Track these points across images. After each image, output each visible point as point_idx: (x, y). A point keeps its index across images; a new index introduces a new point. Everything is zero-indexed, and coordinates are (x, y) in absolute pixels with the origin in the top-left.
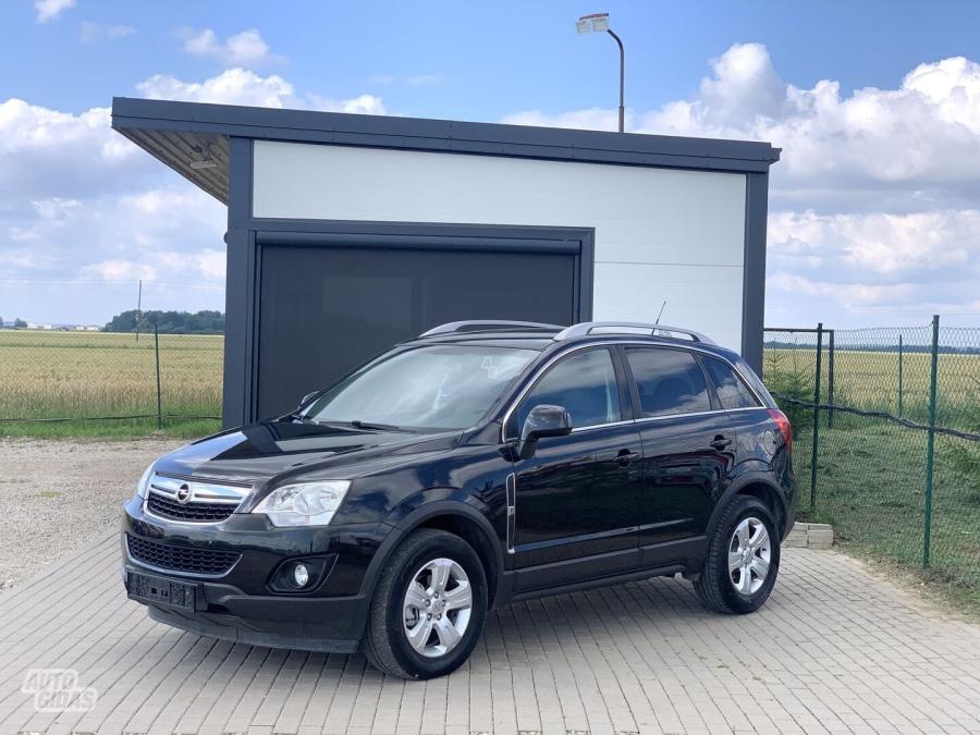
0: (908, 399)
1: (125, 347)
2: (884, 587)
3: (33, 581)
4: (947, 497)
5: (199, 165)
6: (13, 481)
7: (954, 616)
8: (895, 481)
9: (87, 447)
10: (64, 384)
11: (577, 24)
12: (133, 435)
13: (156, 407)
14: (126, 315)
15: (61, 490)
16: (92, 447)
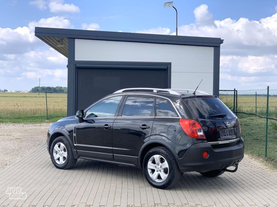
0: (258, 110)
1: (36, 97)
2: (254, 163)
3: (15, 163)
4: (271, 137)
5: (59, 46)
6: (7, 135)
7: (274, 170)
8: (256, 133)
9: (27, 125)
10: (20, 107)
11: (164, 5)
12: (40, 122)
13: (46, 114)
14: (36, 88)
15: (21, 137)
16: (28, 125)
